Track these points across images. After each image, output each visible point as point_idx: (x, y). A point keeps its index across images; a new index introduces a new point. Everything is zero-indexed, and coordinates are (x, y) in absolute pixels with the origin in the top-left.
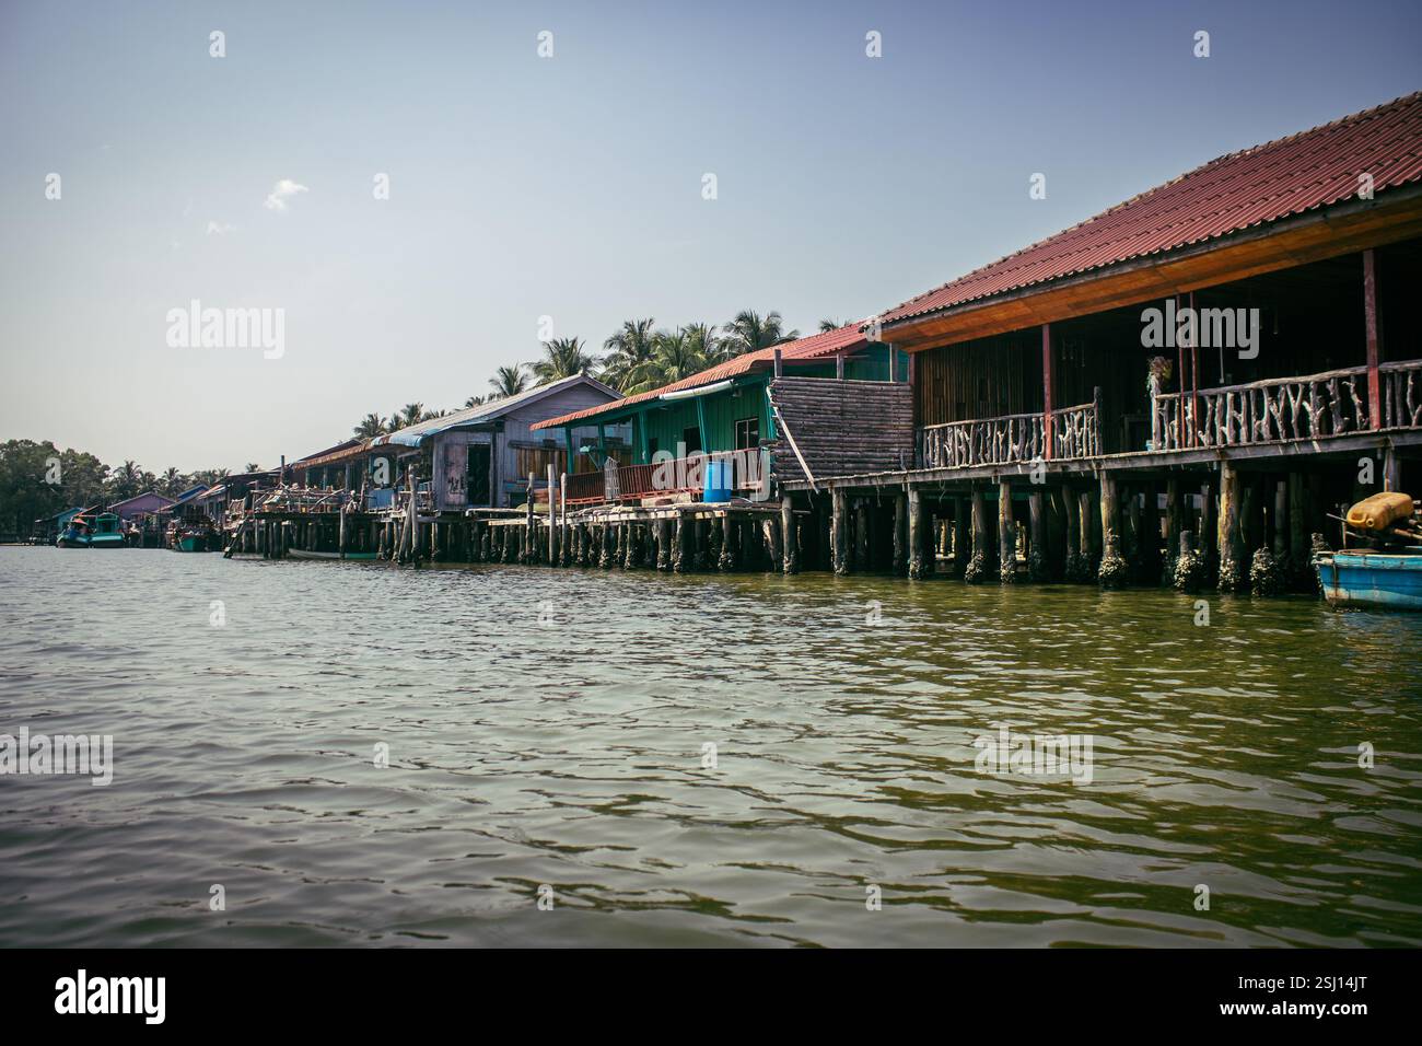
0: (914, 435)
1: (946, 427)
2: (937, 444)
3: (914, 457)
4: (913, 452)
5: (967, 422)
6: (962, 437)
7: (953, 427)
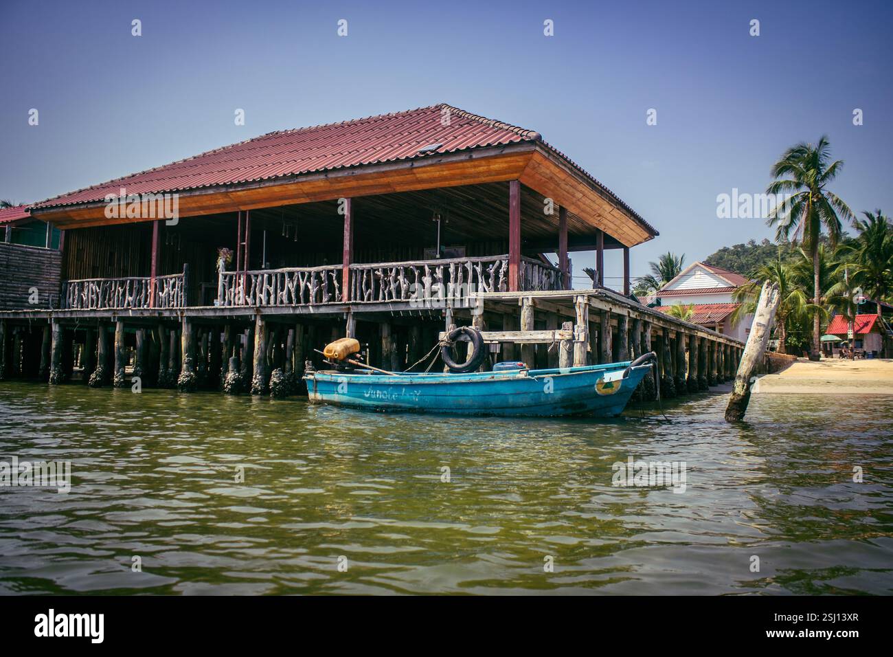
0: (60, 286)
1: (84, 282)
2: (76, 293)
3: (59, 301)
4: (59, 297)
5: (98, 279)
6: (94, 289)
7: (88, 282)
